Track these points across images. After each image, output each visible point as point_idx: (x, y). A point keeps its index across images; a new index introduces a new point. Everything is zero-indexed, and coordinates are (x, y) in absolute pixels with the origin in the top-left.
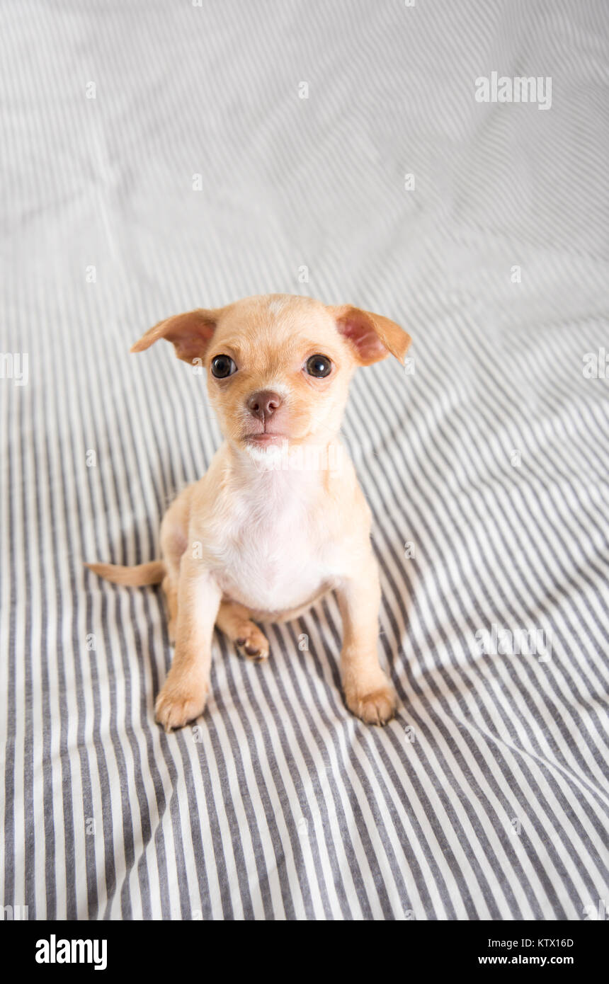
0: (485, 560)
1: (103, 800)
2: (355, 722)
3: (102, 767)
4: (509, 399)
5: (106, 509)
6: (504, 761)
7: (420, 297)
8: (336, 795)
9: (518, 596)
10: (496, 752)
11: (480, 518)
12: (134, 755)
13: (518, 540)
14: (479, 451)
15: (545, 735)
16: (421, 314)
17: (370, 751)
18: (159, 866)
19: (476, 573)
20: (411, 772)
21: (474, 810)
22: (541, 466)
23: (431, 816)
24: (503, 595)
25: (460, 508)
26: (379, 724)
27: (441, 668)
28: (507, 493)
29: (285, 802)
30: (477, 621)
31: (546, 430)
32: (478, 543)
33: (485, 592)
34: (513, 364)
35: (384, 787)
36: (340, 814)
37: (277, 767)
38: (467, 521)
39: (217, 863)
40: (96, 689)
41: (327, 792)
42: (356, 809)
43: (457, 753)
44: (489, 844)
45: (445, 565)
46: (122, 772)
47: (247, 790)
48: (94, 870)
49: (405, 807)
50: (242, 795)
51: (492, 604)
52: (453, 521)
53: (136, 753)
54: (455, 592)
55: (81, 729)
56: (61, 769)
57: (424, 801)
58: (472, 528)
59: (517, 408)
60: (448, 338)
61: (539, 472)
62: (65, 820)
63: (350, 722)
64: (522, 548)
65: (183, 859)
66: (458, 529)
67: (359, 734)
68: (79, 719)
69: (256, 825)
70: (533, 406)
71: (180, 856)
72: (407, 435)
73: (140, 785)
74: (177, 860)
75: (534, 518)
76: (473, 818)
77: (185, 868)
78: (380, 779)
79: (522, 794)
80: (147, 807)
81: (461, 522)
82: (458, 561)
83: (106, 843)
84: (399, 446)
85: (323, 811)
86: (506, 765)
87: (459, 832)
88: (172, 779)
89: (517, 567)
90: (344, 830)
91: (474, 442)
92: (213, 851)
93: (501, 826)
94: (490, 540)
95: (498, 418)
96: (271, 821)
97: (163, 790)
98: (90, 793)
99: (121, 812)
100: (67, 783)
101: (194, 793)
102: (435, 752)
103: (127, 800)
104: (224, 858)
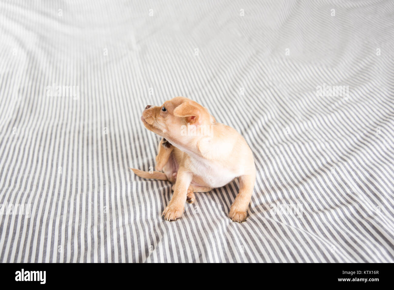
0: (279, 169)
1: (138, 238)
2: (229, 220)
3: (137, 230)
4: (291, 116)
5: (137, 157)
6: (283, 228)
7: (257, 84)
8: (220, 238)
9: (292, 180)
10: (280, 226)
11: (277, 155)
12: (148, 227)
13: (292, 162)
14: (278, 133)
15: (300, 222)
16: (257, 90)
17: (234, 228)
18: (157, 256)
19: (276, 173)
20: (249, 233)
21: (271, 242)
22: (302, 137)
23: (255, 244)
24: (286, 180)
25: (270, 152)
26: (238, 222)
27: (262, 204)
28: (288, 146)
29: (202, 240)
30: (276, 188)
31: (304, 126)
32: (277, 163)
33: (279, 179)
34: (293, 104)
35: (238, 237)
36: (222, 244)
37: (200, 231)
38: (272, 155)
39: (178, 256)
40: (134, 207)
41: (217, 237)
42: (228, 243)
43: (266, 228)
44: (276, 251)
45: (264, 170)
46: (144, 231)
47: (189, 237)
48: (135, 258)
49: (246, 243)
50: (187, 238)
51: (281, 182)
52: (267, 156)
53: (149, 227)
54: (268, 179)
55: (129, 219)
56: (123, 230)
57: (253, 241)
58: (274, 158)
59: (294, 118)
60: (268, 98)
61: (301, 139)
62: (125, 244)
63: (227, 220)
64: (294, 164)
65: (166, 255)
66: (269, 158)
67: (230, 224)
68: (129, 215)
69: (192, 246)
70: (300, 118)
71: (165, 254)
72: (251, 129)
73: (150, 235)
74: (164, 255)
75: (299, 154)
76: (271, 244)
77: (166, 257)
78: (237, 235)
79: (289, 237)
80: (153, 241)
81: (270, 156)
82: (269, 169)
83: (139, 251)
84: (247, 133)
85: (216, 242)
86: (284, 229)
87: (265, 248)
88: (162, 234)
89: (292, 171)
90: (223, 248)
91: (277, 131)
92: (176, 252)
93: (281, 246)
94: (281, 162)
95: (286, 122)
96: (197, 245)
97: (158, 237)
98: (133, 237)
99: (144, 242)
100: (125, 234)
101: (170, 237)
102: (258, 228)
103: (146, 239)
104: (180, 255)
